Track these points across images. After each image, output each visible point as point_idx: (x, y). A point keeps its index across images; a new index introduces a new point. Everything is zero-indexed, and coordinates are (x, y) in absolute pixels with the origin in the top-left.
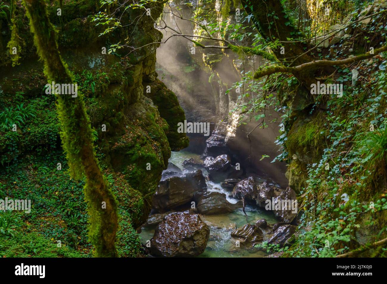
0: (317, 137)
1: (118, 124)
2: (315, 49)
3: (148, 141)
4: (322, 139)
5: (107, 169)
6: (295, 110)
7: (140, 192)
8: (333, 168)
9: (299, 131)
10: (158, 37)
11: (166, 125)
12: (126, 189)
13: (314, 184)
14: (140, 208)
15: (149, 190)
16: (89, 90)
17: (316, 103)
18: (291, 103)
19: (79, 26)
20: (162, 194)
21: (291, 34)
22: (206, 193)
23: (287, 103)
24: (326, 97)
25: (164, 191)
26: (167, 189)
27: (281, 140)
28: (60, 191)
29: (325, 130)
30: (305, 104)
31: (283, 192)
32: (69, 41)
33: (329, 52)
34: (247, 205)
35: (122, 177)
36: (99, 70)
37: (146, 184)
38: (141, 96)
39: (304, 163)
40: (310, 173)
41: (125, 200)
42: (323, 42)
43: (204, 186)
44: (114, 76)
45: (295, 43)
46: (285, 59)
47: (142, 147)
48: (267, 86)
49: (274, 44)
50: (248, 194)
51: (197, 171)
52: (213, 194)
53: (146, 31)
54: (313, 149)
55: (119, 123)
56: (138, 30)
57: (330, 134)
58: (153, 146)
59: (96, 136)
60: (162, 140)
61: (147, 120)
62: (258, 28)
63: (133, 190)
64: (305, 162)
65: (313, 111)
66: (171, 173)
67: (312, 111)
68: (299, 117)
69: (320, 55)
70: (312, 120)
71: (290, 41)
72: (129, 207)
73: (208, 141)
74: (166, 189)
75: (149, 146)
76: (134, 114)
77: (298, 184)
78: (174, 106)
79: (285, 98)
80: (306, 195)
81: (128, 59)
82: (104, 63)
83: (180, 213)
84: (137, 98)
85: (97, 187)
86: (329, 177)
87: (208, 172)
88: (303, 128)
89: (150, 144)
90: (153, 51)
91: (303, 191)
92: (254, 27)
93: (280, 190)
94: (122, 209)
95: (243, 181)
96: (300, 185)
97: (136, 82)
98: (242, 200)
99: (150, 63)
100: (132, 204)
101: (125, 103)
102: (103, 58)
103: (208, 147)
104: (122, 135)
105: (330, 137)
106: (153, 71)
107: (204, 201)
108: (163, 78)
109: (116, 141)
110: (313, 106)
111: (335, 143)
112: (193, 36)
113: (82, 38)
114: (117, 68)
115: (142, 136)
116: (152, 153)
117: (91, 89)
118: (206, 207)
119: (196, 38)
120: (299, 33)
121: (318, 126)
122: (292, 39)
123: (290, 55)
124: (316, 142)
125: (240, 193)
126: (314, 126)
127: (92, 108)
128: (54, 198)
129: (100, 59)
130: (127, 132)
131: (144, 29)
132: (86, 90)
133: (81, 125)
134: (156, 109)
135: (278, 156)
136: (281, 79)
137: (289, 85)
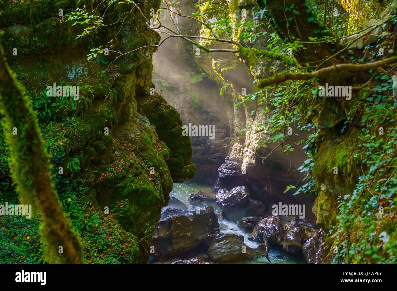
0: (350, 161)
1: (105, 150)
2: (346, 51)
3: (143, 171)
4: (357, 164)
5: (92, 207)
6: (323, 127)
7: (134, 235)
8: (369, 200)
9: (328, 154)
10: (155, 39)
11: (166, 150)
12: (116, 232)
13: (346, 220)
14: (134, 255)
15: (146, 232)
16: (68, 107)
17: (349, 118)
18: (317, 120)
19: (54, 27)
20: (163, 237)
21: (316, 32)
22: (218, 235)
23: (312, 119)
24: (360, 110)
25: (165, 233)
26: (170, 231)
27: (306, 166)
28: (32, 236)
29: (360, 152)
30: (335, 120)
31: (317, 233)
32: (43, 45)
33: (364, 54)
34: (270, 250)
35: (111, 216)
36: (81, 82)
37: (142, 224)
38: (134, 114)
39: (335, 195)
40: (341, 207)
41: (116, 245)
42: (356, 42)
43: (215, 227)
44: (99, 89)
45: (321, 44)
46: (308, 64)
47: (136, 177)
48: (286, 99)
49: (294, 46)
50: (272, 236)
51: (208, 208)
52: (228, 236)
53: (139, 32)
54: (346, 176)
55: (106, 148)
56: (129, 31)
57: (366, 158)
58: (149, 176)
59: (78, 164)
60: (161, 168)
61: (142, 144)
62: (274, 26)
63: (125, 233)
64: (336, 193)
65: (345, 129)
66: (174, 211)
67: (343, 129)
68: (328, 137)
69: (352, 58)
70: (345, 141)
71: (314, 41)
72: (120, 255)
73: (220, 169)
74: (168, 231)
75: (144, 177)
76: (126, 136)
77: (328, 221)
78: (175, 125)
79: (309, 113)
80: (337, 236)
81: (117, 68)
82: (86, 73)
83: (186, 260)
84: (128, 116)
85: (56, 227)
86: (364, 212)
87: (221, 208)
88: (332, 151)
89: (145, 174)
90: (148, 56)
91: (332, 230)
92: (269, 25)
93: (313, 230)
94: (111, 257)
95: (266, 220)
96: (330, 223)
97: (127, 96)
98: (264, 244)
99: (144, 72)
100: (124, 250)
101: (113, 123)
102: (85, 67)
103: (220, 177)
104: (111, 163)
105: (367, 160)
106: (148, 82)
107: (216, 245)
108: (161, 91)
109: (103, 170)
110: (345, 123)
111: (372, 169)
112: (199, 38)
113: (59, 42)
114: (103, 78)
115: (136, 164)
116: (148, 185)
117: (70, 105)
118: (219, 253)
119: (204, 39)
120: (325, 31)
121: (351, 148)
122: (316, 38)
123: (315, 58)
124: (349, 167)
125: (262, 234)
126: (346, 147)
127: (72, 129)
128: (25, 244)
129: (82, 67)
130: (117, 159)
131: (136, 29)
132: (64, 107)
133: (34, 149)
134: (153, 129)
135: (303, 187)
136: (305, 90)
137: (314, 97)
